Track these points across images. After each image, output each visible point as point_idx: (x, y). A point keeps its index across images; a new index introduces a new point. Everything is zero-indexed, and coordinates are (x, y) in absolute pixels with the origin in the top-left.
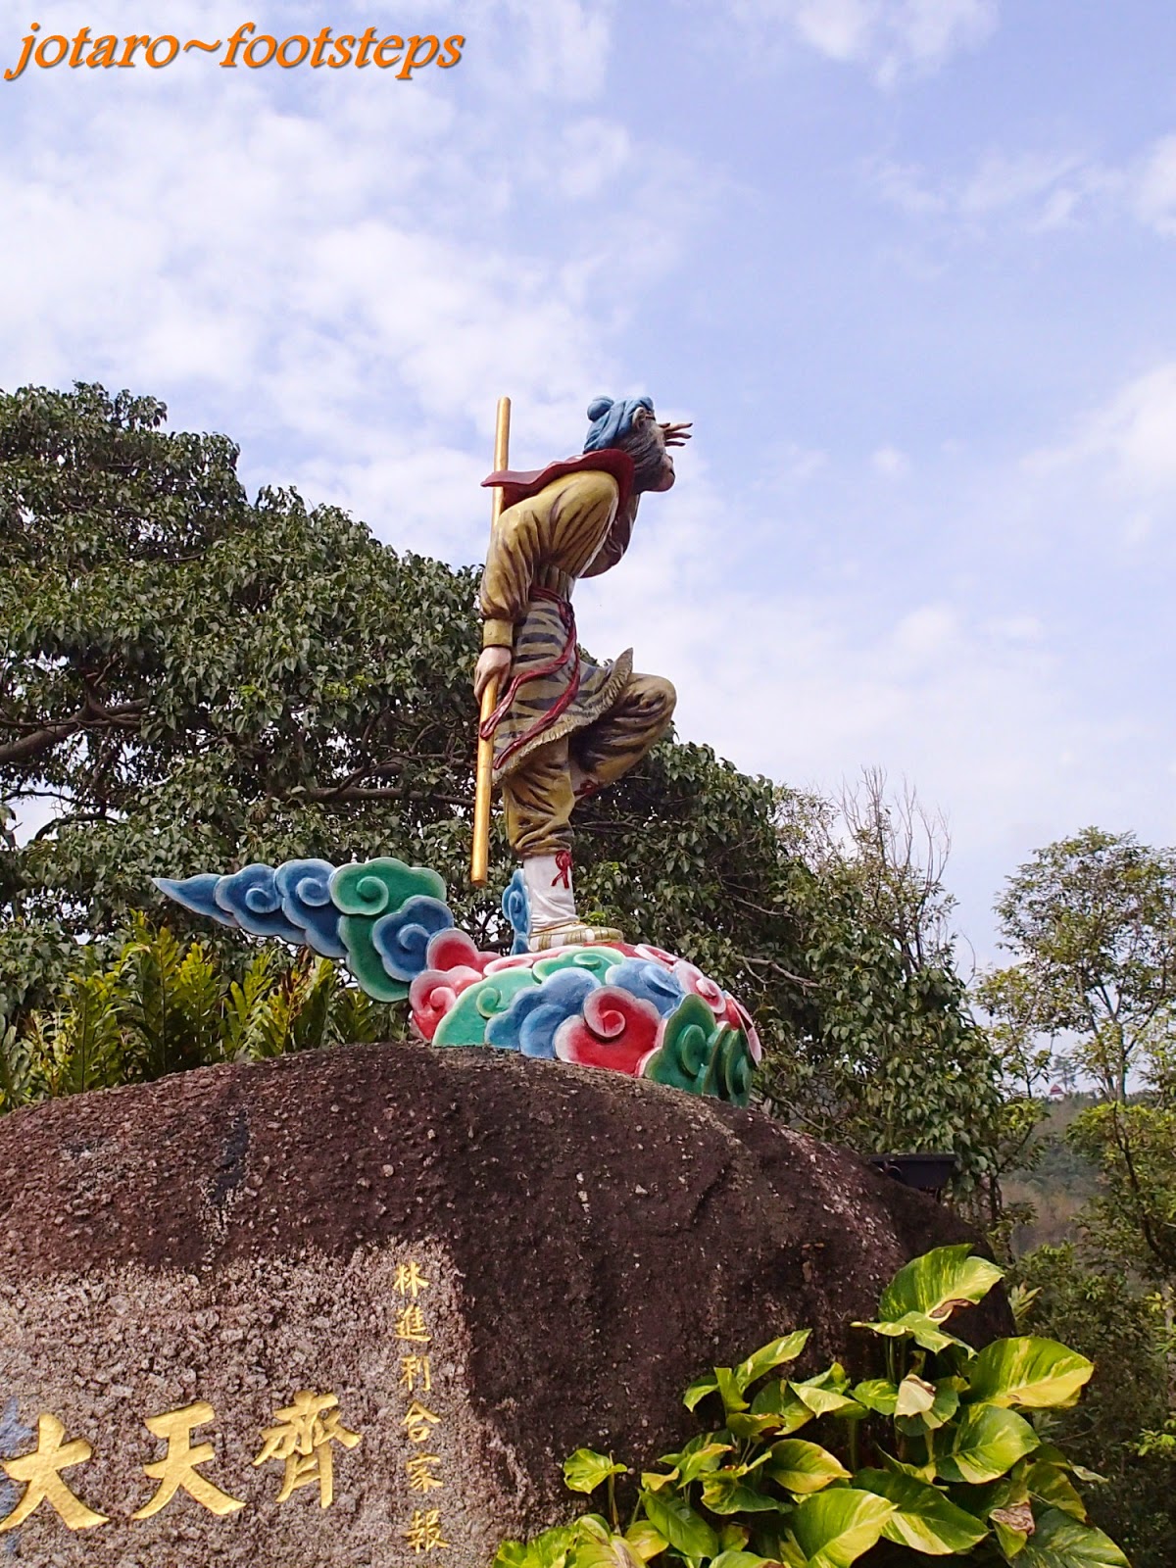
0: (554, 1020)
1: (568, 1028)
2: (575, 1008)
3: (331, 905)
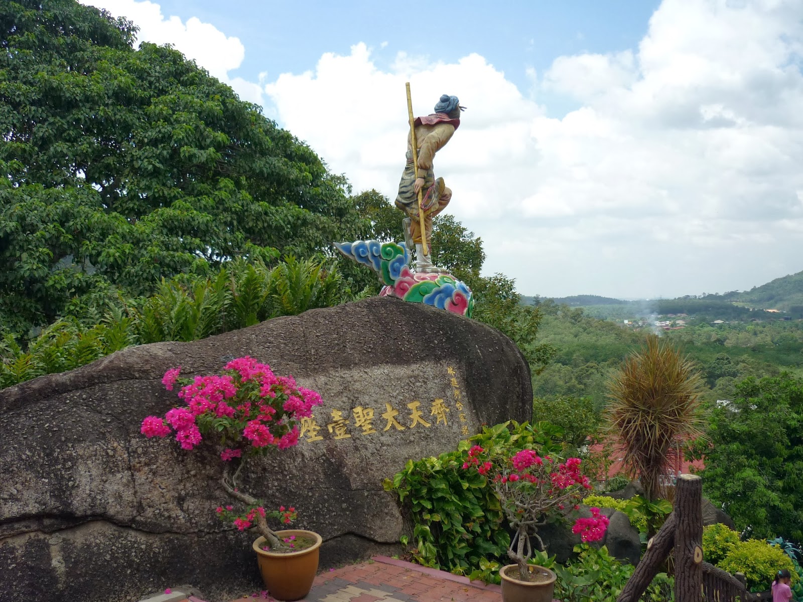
3: (380, 256)
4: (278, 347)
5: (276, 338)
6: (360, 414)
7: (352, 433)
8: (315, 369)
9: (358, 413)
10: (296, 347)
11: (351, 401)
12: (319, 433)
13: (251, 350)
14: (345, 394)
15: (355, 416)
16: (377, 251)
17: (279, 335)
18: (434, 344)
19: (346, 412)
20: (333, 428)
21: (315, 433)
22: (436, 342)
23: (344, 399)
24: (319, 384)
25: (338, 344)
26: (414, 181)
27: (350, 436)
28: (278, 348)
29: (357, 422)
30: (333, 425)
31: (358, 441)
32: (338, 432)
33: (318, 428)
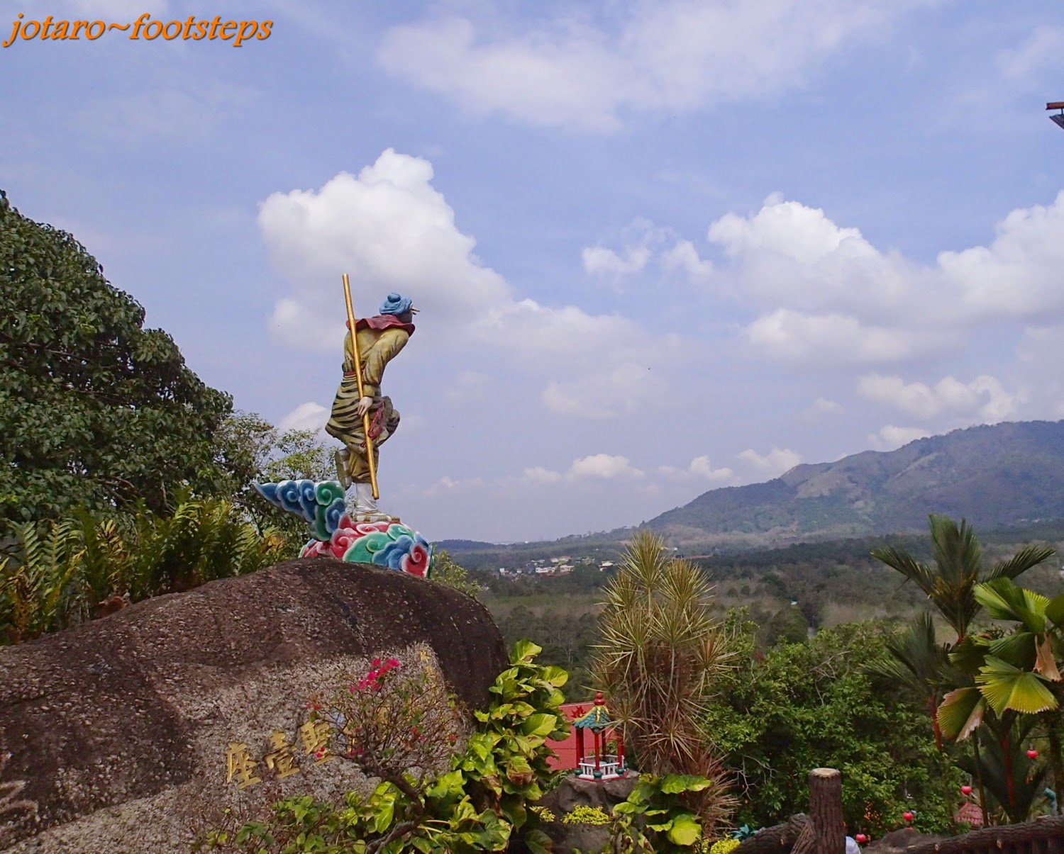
0: (399, 556)
1: (405, 557)
2: (406, 550)
3: (315, 500)
4: (178, 642)
5: (172, 630)
6: (312, 734)
7: (302, 766)
8: (240, 671)
9: (307, 733)
10: (206, 641)
11: (296, 715)
12: (254, 773)
13: (135, 650)
14: (288, 706)
15: (305, 737)
16: (311, 494)
17: (177, 623)
18: (400, 619)
19: (292, 733)
20: (274, 760)
21: (249, 772)
22: (401, 616)
23: (288, 714)
24: (250, 694)
25: (268, 631)
26: (358, 400)
27: (298, 770)
28: (178, 644)
29: (308, 746)
30: (274, 756)
31: (309, 776)
32: (281, 768)
33: (252, 765)
